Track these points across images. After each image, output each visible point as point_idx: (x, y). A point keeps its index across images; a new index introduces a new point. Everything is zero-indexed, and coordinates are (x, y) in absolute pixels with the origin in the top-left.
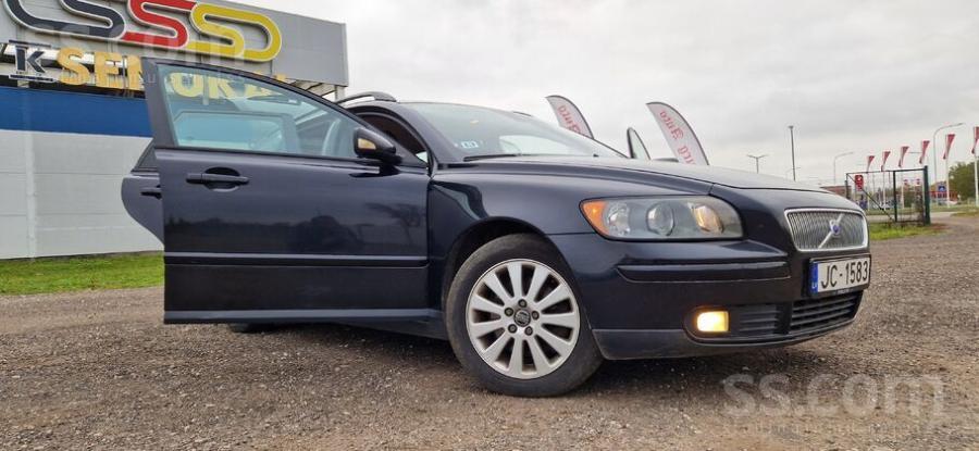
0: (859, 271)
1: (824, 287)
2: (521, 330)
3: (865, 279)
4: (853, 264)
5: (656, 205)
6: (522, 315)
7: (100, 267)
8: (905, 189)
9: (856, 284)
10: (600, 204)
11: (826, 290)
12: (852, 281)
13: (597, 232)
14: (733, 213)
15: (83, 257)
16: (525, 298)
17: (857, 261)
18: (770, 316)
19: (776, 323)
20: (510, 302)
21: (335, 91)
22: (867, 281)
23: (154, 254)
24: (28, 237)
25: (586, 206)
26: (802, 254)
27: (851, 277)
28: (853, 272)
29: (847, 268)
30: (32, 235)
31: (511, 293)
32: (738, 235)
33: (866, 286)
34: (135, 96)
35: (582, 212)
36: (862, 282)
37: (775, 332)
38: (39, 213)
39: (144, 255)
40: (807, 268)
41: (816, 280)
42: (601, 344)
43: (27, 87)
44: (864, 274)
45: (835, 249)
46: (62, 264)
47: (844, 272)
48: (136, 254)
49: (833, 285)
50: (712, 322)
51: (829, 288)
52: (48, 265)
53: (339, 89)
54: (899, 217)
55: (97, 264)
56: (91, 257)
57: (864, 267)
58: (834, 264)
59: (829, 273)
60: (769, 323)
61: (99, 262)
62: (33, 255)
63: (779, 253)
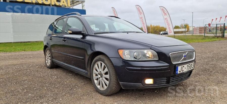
0: (191, 66)
1: (180, 72)
2: (101, 79)
3: (192, 68)
4: (190, 65)
5: (136, 52)
7: (28, 45)
8: (220, 27)
9: (190, 69)
10: (123, 50)
11: (181, 72)
12: (189, 69)
13: (121, 58)
14: (156, 54)
15: (24, 42)
17: (190, 64)
18: (165, 80)
19: (166, 81)
20: (99, 72)
21: (82, 3)
22: (193, 68)
23: (41, 42)
26: (174, 64)
27: (188, 68)
28: (189, 67)
29: (187, 66)
30: (12, 37)
31: (99, 69)
32: (157, 59)
33: (193, 69)
34: (35, 4)
35: (118, 52)
36: (192, 69)
37: (166, 83)
38: (14, 32)
39: (38, 42)
40: (175, 67)
41: (178, 71)
42: (122, 85)
43: (9, 2)
44: (192, 66)
45: (184, 62)
46: (19, 44)
47: (186, 67)
48: (36, 42)
49: (183, 71)
50: (149, 81)
51: (182, 72)
52: (16, 44)
53: (83, 3)
54: (217, 35)
55: (27, 44)
56: (26, 42)
57: (192, 65)
58: (183, 66)
59: (182, 68)
60: (165, 81)
61: (28, 43)
62: (13, 41)
63: (167, 64)
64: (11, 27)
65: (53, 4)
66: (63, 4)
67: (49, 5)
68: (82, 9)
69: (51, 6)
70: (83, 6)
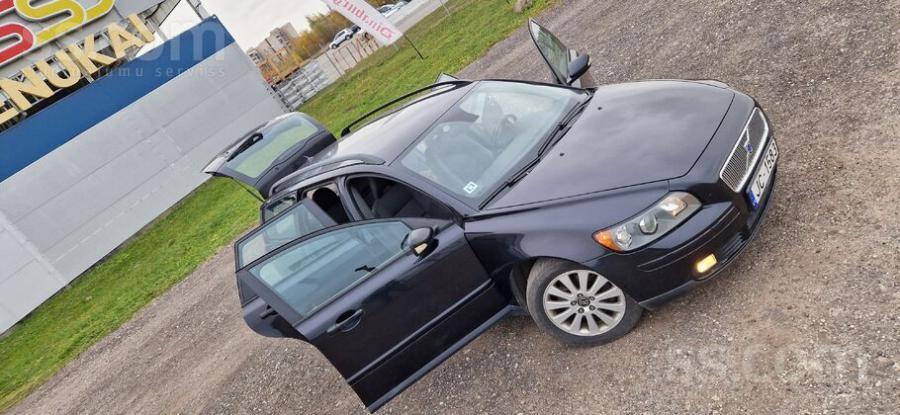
1: (760, 196)
2: (587, 309)
6: (583, 301)
10: (607, 232)
14: (686, 194)
15: (102, 261)
16: (580, 292)
20: (572, 297)
24: (49, 273)
25: (597, 236)
26: (739, 191)
27: (769, 167)
29: (765, 165)
30: (52, 270)
31: (569, 292)
32: (697, 205)
35: (596, 241)
38: (43, 251)
40: (746, 194)
41: (753, 198)
47: (765, 171)
50: (706, 264)
58: (758, 175)
59: (759, 185)
62: (65, 283)
63: (728, 204)
64: (22, 241)
65: (93, 69)
66: (127, 45)
67: (83, 82)
68: (200, 21)
69: (91, 80)
70: (196, 9)
